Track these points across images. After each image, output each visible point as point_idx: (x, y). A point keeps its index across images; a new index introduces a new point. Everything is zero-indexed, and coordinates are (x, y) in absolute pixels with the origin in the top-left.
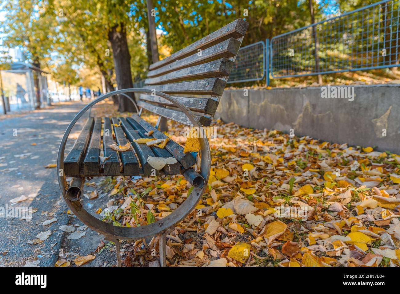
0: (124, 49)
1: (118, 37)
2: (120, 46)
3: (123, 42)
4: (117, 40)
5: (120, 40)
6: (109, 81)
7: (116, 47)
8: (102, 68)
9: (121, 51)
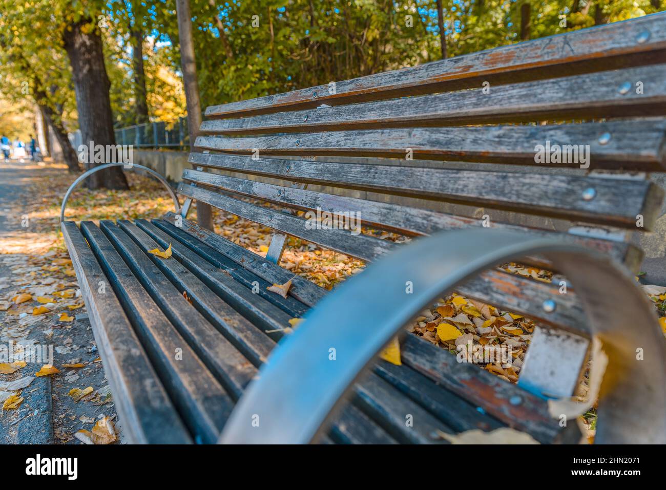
0: (95, 67)
1: (84, 44)
2: (88, 61)
3: (94, 53)
4: (83, 49)
5: (89, 50)
6: (59, 127)
7: (81, 64)
8: (43, 101)
9: (90, 70)
